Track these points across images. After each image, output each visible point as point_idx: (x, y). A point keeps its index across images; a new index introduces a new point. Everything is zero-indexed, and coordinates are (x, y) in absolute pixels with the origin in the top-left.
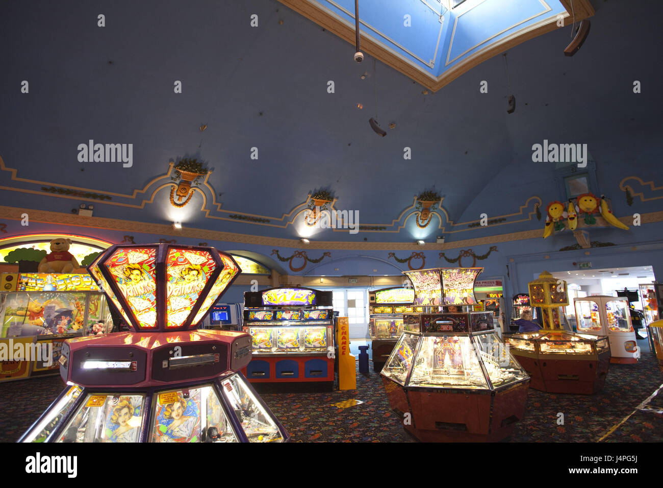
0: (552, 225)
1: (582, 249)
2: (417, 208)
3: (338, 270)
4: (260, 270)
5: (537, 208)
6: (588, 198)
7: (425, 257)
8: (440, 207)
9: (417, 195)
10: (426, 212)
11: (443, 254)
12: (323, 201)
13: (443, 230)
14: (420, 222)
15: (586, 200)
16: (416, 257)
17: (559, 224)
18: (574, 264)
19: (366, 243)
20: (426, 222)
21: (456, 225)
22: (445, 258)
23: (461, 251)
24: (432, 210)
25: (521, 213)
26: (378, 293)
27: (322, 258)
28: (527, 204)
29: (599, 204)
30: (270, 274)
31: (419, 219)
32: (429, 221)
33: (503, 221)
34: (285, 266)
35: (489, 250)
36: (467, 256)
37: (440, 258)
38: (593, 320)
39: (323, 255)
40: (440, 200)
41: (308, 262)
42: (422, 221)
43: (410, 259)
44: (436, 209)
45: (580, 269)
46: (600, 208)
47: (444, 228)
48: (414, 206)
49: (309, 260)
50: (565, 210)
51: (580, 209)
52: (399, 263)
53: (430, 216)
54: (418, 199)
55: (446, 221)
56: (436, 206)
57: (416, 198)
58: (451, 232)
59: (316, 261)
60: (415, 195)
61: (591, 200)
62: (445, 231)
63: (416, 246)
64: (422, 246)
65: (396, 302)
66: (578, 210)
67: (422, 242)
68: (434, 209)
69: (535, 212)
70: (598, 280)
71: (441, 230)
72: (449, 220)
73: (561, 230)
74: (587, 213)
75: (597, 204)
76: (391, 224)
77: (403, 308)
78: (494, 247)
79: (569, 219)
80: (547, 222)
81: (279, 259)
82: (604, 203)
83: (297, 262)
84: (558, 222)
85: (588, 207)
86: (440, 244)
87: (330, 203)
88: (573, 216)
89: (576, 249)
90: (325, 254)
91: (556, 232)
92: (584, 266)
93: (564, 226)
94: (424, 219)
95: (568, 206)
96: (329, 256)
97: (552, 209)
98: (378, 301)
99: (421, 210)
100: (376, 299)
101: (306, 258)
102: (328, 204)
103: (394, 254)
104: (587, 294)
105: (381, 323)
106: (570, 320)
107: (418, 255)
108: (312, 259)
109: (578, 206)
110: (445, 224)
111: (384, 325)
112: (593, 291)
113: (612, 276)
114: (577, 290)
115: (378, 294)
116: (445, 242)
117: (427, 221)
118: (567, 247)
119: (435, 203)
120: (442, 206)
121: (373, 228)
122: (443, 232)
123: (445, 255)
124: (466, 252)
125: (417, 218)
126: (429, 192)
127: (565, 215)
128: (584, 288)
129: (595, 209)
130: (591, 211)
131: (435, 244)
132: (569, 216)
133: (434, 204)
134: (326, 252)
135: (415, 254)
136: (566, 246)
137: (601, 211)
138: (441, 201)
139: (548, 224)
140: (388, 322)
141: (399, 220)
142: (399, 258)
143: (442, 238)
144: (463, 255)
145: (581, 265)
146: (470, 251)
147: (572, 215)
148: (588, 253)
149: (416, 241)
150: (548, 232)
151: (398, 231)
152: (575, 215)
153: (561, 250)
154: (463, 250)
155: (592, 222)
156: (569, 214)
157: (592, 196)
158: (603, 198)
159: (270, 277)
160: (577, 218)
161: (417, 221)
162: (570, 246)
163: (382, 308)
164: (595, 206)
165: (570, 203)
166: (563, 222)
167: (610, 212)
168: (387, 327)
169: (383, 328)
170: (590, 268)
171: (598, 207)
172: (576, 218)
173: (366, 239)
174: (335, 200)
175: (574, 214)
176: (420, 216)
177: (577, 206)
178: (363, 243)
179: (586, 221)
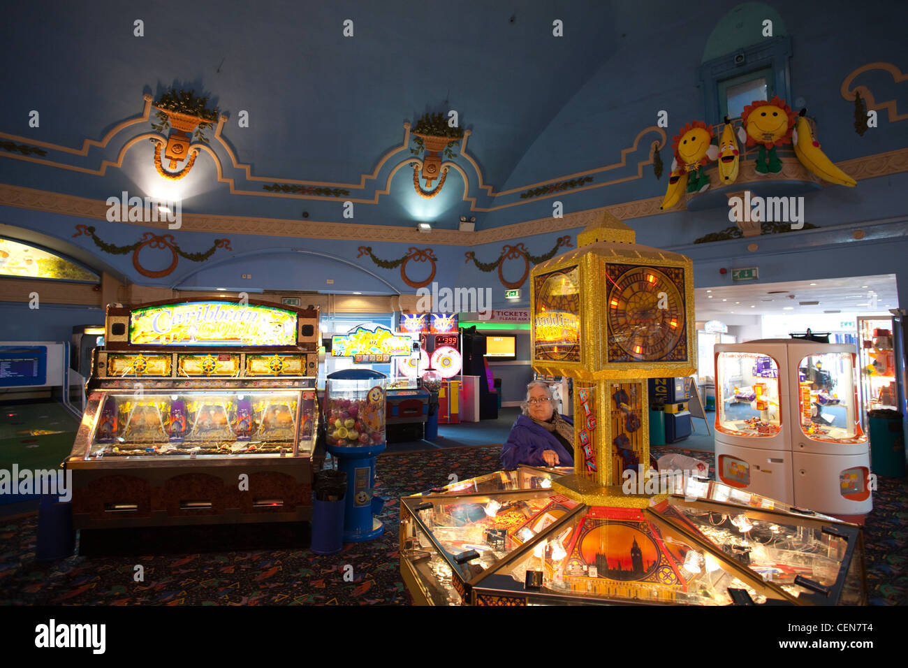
0: (683, 181)
1: (743, 237)
2: (412, 151)
3: (249, 277)
4: (69, 271)
5: (657, 152)
6: (769, 110)
7: (436, 259)
8: (462, 153)
9: (411, 119)
10: (433, 160)
11: (473, 254)
12: (192, 118)
13: (473, 205)
14: (423, 182)
15: (764, 114)
16: (417, 257)
17: (698, 176)
18: (723, 271)
19: (309, 223)
20: (435, 184)
21: (498, 195)
22: (476, 261)
23: (504, 248)
24: (445, 158)
25: (623, 164)
26: (138, 313)
27: (212, 251)
28: (635, 145)
29: (793, 125)
30: (98, 281)
31: (420, 177)
32: (442, 183)
33: (586, 183)
34: (122, 264)
35: (555, 244)
36: (514, 256)
37: (466, 262)
38: (759, 404)
39: (214, 245)
40: (462, 136)
41: (181, 258)
42: (425, 180)
43: (404, 260)
44: (455, 155)
45: (735, 282)
46: (795, 133)
47: (473, 200)
48: (406, 147)
49: (182, 254)
50: (714, 141)
51: (749, 137)
52: (381, 268)
53: (442, 171)
54: (412, 131)
55: (478, 185)
56: (454, 149)
57: (408, 128)
58: (489, 210)
59: (199, 257)
60: (406, 121)
61: (775, 114)
62: (476, 206)
63: (417, 234)
64: (425, 233)
65: (192, 343)
66: (743, 138)
67: (426, 226)
68: (450, 156)
69: (651, 161)
70: (756, 316)
71: (468, 204)
72: (484, 183)
73: (700, 191)
74: (762, 145)
75: (789, 123)
76: (359, 183)
77: (208, 360)
78: (565, 237)
79: (720, 160)
80: (673, 175)
81: (100, 248)
82: (804, 124)
83: (154, 258)
84: (695, 172)
85: (768, 130)
86: (467, 234)
87: (211, 125)
88: (732, 154)
89: (729, 238)
90: (217, 242)
91: (690, 196)
92: (742, 274)
93: (707, 180)
94: (430, 176)
95: (721, 134)
96: (227, 248)
97: (685, 142)
98: (137, 339)
99: (422, 158)
100: (131, 330)
101: (176, 250)
102: (207, 128)
103: (369, 249)
104: (737, 339)
105: (142, 405)
106: (703, 386)
107: (421, 254)
108: (189, 253)
109: (745, 128)
110: (476, 192)
111: (152, 409)
112: (748, 335)
113: (785, 308)
114: (721, 333)
115: (137, 318)
116: (476, 229)
117: (439, 179)
118: (711, 235)
119: (453, 142)
120: (467, 151)
121: (319, 191)
122: (473, 208)
123: (476, 257)
124: (513, 249)
125: (415, 175)
126: (436, 115)
127: (712, 153)
128: (733, 330)
129: (783, 137)
130: (774, 139)
131: (456, 231)
132: (721, 154)
133: (450, 144)
134: (220, 239)
135: (414, 251)
136: (709, 232)
137: (795, 142)
138: (465, 139)
139: (674, 180)
140: (163, 400)
141: (375, 176)
142: (382, 258)
143: (469, 221)
144: (508, 255)
145: (737, 274)
146: (520, 247)
147: (728, 150)
148: (753, 248)
149: (415, 224)
150: (672, 196)
151: (376, 201)
152: (735, 151)
153: (699, 241)
154: (507, 246)
155: (774, 167)
156: (723, 150)
157: (778, 106)
158: (803, 113)
159: (98, 287)
160: (740, 160)
161: (416, 181)
162: (717, 231)
163: (139, 359)
164: (784, 128)
165: (726, 126)
166: (707, 173)
167: (816, 144)
168: (160, 417)
169: (149, 418)
170: (755, 280)
171: (790, 131)
172: (737, 159)
173: (305, 215)
174: (221, 120)
175: (732, 148)
176: (420, 169)
177: (741, 129)
178: (301, 224)
179: (760, 166)
